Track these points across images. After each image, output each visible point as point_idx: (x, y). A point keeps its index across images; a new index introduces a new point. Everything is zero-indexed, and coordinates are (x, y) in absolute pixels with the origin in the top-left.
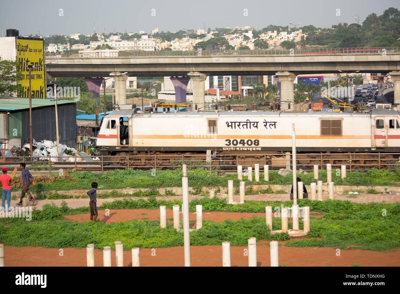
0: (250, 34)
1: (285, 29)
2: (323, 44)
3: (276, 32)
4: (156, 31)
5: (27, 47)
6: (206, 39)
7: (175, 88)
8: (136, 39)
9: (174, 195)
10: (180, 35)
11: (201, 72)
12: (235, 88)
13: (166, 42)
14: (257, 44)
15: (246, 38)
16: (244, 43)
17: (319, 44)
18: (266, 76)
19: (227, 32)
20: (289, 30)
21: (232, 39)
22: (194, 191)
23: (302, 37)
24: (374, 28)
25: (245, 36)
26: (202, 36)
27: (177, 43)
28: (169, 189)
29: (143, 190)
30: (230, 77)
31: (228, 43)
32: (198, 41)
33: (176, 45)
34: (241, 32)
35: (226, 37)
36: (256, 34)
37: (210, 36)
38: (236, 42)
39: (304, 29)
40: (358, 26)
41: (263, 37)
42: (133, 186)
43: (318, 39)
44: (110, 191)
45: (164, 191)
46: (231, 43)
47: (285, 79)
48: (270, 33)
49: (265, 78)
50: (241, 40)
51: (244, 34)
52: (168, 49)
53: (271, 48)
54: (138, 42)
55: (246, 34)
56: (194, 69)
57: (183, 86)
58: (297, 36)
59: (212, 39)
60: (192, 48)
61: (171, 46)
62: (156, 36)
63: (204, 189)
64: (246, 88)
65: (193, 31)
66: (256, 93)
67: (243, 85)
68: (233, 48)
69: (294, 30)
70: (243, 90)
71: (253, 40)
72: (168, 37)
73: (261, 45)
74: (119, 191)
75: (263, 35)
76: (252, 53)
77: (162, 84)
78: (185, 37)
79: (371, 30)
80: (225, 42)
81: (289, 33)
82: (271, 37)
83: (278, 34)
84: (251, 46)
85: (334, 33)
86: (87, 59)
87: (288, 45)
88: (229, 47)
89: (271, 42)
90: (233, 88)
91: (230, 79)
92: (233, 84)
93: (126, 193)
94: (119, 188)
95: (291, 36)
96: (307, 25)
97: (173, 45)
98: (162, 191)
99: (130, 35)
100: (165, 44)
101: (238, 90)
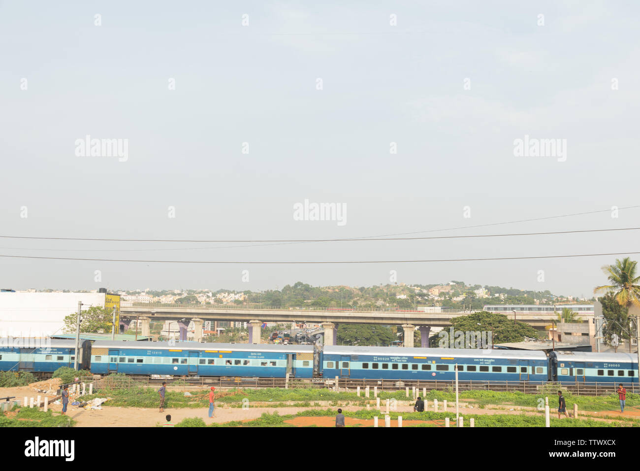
0: (210, 294)
1: (233, 292)
2: (258, 303)
3: (227, 293)
4: (147, 290)
5: (111, 300)
6: (183, 296)
7: (180, 328)
8: (137, 295)
9: (320, 406)
10: (164, 293)
11: (201, 318)
12: (213, 329)
13: (157, 297)
14: (216, 301)
15: (208, 297)
16: (207, 300)
17: (255, 302)
18: (233, 322)
19: (194, 292)
20: (236, 292)
21: (199, 297)
22: (333, 404)
23: (245, 298)
24: (289, 294)
25: (207, 295)
26: (180, 294)
27: (164, 298)
28: (316, 402)
29: (300, 402)
30: (210, 322)
31: (197, 299)
32: (178, 297)
33: (164, 299)
34: (205, 293)
35: (196, 295)
36: (214, 295)
37: (185, 295)
38: (202, 299)
39: (246, 293)
40: (279, 292)
41: (218, 296)
42: (293, 400)
43: (254, 299)
44: (279, 403)
45: (314, 403)
46: (199, 300)
47: (256, 324)
48: (223, 295)
49: (232, 323)
50: (205, 298)
51: (207, 294)
52: (159, 302)
53: (225, 303)
54: (139, 297)
55: (208, 294)
56: (196, 317)
57: (186, 327)
58: (241, 297)
59: (187, 296)
60: (174, 302)
61: (160, 300)
62: (148, 293)
63: (339, 402)
64: (219, 329)
65: (172, 291)
66: (227, 333)
67: (217, 327)
68: (200, 303)
69: (238, 293)
70: (217, 330)
71: (213, 298)
72: (157, 294)
73: (219, 301)
74: (284, 403)
75: (219, 295)
76: (214, 307)
77: (164, 325)
78: (169, 294)
79: (286, 295)
80: (195, 299)
81: (235, 294)
82: (224, 297)
83: (228, 295)
84: (212, 302)
85: (264, 296)
86: (124, 307)
87: (237, 302)
88: (198, 302)
89: (224, 300)
90: (211, 329)
91: (210, 323)
92: (211, 327)
93: (289, 404)
94: (283, 401)
95: (237, 297)
96: (247, 290)
97: (161, 299)
98: (312, 403)
99: (131, 291)
100: (156, 299)
101: (214, 331)
